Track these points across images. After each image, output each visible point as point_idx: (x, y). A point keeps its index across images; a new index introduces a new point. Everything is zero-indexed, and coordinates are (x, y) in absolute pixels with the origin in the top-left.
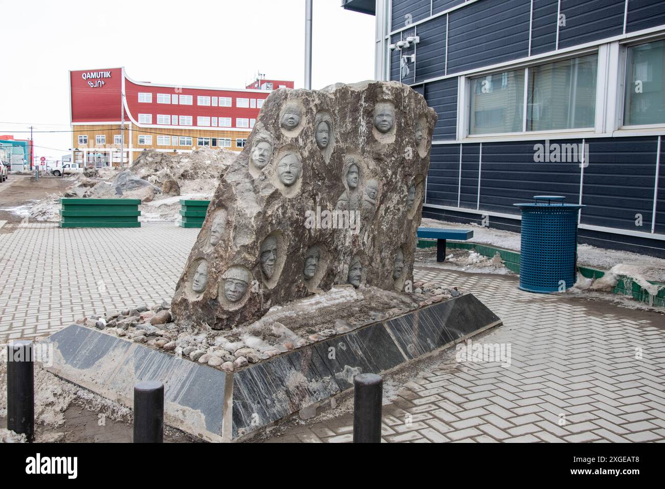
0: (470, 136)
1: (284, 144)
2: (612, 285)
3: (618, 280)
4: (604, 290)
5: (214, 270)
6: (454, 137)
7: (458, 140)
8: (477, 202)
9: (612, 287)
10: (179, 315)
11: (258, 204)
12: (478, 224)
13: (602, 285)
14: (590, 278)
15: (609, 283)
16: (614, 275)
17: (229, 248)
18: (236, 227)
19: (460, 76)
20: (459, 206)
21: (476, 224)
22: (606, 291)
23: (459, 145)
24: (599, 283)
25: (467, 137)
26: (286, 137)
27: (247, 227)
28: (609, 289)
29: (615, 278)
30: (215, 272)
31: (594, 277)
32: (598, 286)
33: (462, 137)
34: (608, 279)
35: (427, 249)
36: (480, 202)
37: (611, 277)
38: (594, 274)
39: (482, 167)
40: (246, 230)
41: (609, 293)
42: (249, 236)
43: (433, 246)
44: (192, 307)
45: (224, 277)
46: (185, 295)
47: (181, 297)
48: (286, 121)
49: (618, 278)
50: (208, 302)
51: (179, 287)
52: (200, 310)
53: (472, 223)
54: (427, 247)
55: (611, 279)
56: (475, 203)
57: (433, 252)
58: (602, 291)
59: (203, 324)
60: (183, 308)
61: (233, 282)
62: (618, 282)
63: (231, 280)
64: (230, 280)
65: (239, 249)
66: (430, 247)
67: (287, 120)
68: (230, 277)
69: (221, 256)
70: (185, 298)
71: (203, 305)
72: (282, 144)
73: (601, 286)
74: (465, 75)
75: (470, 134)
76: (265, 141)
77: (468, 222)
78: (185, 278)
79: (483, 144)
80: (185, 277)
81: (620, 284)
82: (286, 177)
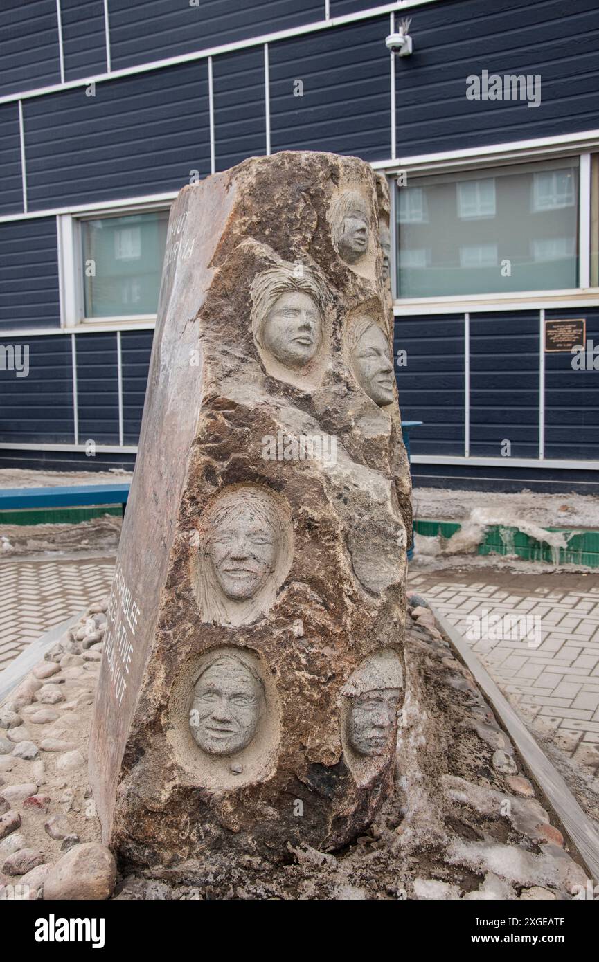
0: (87, 320)
1: (362, 298)
2: (478, 542)
3: (487, 533)
4: (466, 551)
5: (304, 675)
6: (57, 323)
7: (65, 327)
8: (118, 433)
9: (476, 545)
10: (171, 845)
11: (360, 462)
12: (128, 470)
13: (462, 544)
14: (434, 536)
15: (473, 540)
16: (482, 526)
17: (347, 600)
18: (346, 536)
19: (60, 215)
20: (76, 442)
21: (121, 470)
22: (469, 553)
23: (69, 336)
24: (458, 541)
25: (81, 322)
26: (362, 279)
27: (381, 532)
28: (473, 550)
29: (482, 531)
30: (313, 683)
31: (440, 533)
32: (457, 547)
33: (71, 321)
34: (470, 534)
35: (84, 524)
36: (124, 432)
37: (477, 529)
38: (440, 529)
39: (123, 372)
40: (378, 540)
41: (474, 554)
42: (391, 556)
43: (95, 518)
44: (230, 809)
45: (348, 689)
46: (183, 773)
47: (169, 786)
48: (350, 238)
49: (487, 530)
50: (305, 780)
51: (141, 752)
52: (270, 810)
53: (113, 470)
54: (84, 520)
55: (475, 533)
56: (116, 435)
57: (97, 528)
58: (465, 554)
59: (298, 852)
60: (185, 818)
61: (380, 700)
62: (487, 537)
63: (376, 694)
64: (372, 695)
65: (385, 599)
66: (89, 521)
67: (352, 234)
68: (374, 685)
69: (323, 631)
70: (189, 783)
71: (282, 793)
72: (356, 296)
73: (461, 546)
74: (72, 214)
75: (86, 316)
76: (300, 290)
77: (106, 469)
78: (163, 721)
79: (123, 333)
80: (162, 717)
81: (492, 539)
82: (384, 385)
